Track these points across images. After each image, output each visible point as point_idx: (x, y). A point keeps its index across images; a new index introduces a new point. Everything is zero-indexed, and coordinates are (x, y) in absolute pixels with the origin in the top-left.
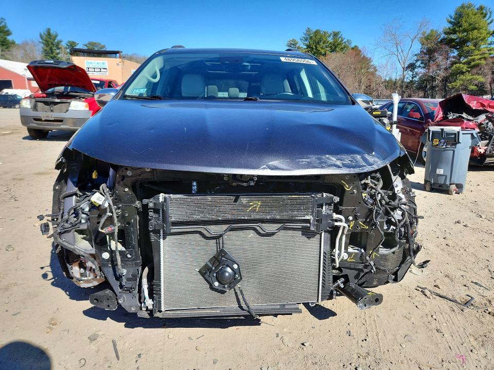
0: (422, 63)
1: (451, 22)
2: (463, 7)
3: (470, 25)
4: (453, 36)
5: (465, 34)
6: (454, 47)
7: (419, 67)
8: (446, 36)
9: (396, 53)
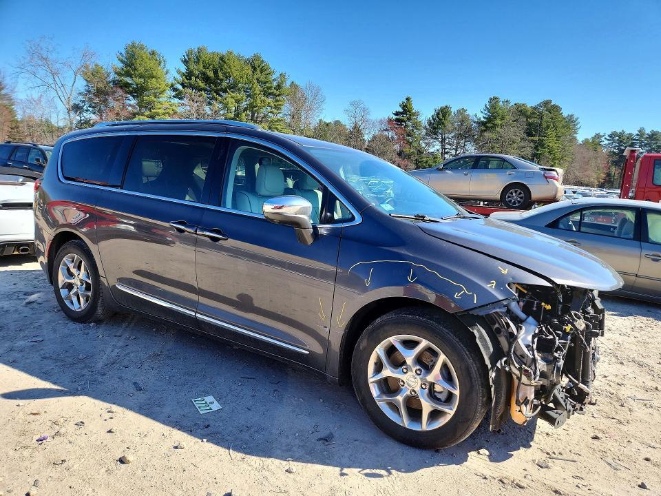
0: (90, 107)
1: (122, 62)
2: (133, 45)
3: (146, 70)
4: (128, 80)
5: (142, 80)
6: (130, 93)
7: (87, 111)
8: (118, 78)
9: (53, 86)
